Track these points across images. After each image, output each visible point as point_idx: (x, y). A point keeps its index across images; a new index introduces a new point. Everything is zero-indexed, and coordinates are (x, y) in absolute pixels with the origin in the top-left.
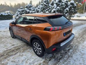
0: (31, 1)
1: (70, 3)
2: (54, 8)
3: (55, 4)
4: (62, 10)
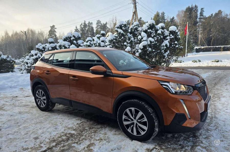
0: (53, 26)
1: (170, 31)
2: (143, 41)
3: (142, 32)
4: (158, 45)
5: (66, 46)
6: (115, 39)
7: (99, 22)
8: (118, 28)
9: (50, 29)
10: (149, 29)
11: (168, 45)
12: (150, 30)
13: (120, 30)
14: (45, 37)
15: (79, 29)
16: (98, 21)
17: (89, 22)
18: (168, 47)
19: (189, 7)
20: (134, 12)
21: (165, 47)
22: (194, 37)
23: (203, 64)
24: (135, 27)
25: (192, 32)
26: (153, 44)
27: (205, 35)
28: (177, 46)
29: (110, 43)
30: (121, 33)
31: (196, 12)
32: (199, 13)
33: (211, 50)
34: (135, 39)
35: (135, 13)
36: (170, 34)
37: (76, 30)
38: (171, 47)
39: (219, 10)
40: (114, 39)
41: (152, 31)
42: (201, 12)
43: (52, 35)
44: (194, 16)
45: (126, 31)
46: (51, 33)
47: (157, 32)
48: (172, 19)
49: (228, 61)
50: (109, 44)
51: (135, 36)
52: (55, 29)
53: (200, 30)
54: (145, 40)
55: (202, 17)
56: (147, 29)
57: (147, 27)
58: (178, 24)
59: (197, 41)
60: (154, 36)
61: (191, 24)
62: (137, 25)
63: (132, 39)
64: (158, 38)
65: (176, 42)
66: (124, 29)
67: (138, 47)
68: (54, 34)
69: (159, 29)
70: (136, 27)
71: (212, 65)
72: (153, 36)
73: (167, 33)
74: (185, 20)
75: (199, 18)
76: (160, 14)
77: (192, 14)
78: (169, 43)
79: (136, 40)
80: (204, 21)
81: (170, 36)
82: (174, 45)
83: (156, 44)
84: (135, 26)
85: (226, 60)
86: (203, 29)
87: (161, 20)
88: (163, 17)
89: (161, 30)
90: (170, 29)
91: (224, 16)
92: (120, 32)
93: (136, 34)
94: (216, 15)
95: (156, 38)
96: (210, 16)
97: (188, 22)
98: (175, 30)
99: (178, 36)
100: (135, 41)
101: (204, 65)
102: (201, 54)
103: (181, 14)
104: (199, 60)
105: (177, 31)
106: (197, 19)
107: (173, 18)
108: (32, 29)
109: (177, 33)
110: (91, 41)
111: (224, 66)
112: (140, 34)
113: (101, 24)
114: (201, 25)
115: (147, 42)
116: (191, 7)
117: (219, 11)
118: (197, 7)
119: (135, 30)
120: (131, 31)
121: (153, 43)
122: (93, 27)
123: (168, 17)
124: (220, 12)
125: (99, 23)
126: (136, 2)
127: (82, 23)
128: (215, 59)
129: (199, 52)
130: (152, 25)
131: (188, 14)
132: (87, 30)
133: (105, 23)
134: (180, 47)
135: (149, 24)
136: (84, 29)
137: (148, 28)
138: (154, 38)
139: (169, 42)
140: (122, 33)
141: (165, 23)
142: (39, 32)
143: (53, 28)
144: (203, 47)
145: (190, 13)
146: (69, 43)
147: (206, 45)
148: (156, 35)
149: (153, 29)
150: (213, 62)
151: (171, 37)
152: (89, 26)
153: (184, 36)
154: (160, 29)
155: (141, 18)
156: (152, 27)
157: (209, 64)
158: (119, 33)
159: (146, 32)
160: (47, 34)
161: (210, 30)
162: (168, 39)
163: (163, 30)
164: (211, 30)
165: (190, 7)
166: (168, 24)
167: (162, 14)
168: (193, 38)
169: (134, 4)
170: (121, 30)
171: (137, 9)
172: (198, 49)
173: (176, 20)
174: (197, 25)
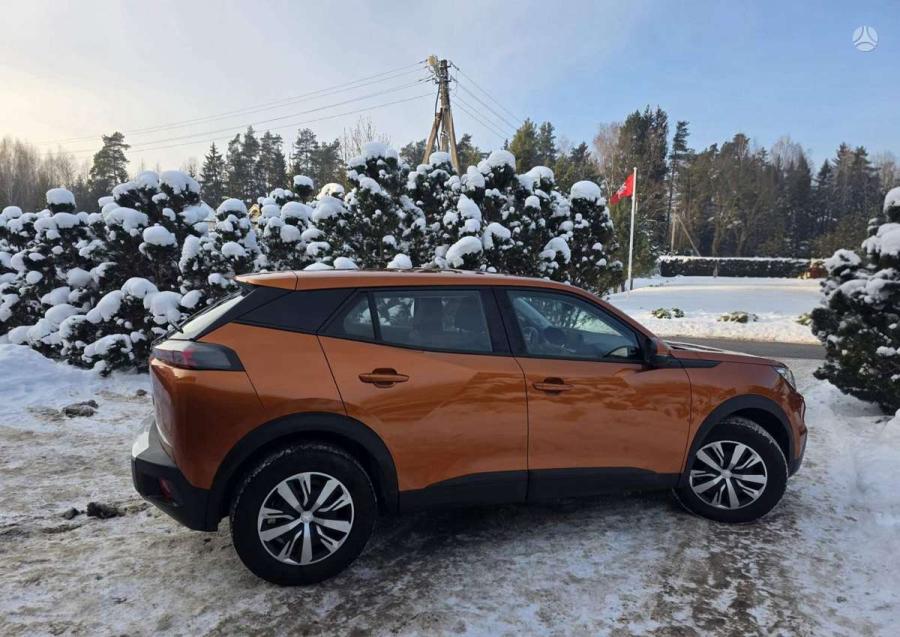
0: (116, 138)
1: (574, 201)
2: (465, 234)
3: (463, 195)
4: (526, 256)
5: (126, 227)
6: (347, 217)
7: (306, 138)
8: (360, 169)
9: (100, 145)
10: (489, 185)
11: (567, 254)
12: (496, 191)
13: (366, 181)
14: (76, 178)
15: (224, 158)
16: (306, 132)
17: (268, 134)
18: (567, 262)
19: (638, 113)
20: (439, 111)
21: (555, 264)
22: (653, 218)
23: (692, 327)
24: (434, 174)
25: (646, 202)
26: (508, 250)
27: (692, 216)
28: (602, 262)
29: (323, 232)
30: (373, 192)
31: (661, 135)
32: (670, 139)
33: (713, 269)
34: (430, 221)
35: (443, 117)
36: (573, 211)
37: (212, 158)
38: (578, 266)
39: (737, 133)
40: (340, 214)
41: (502, 197)
42: (678, 136)
43: (109, 172)
44: (656, 147)
45: (396, 185)
46: (105, 164)
47: (524, 203)
48: (577, 151)
49: (778, 319)
50: (316, 236)
51: (433, 207)
52: (123, 150)
53: (674, 196)
54: (473, 230)
55: (680, 152)
56: (482, 184)
57: (485, 176)
58: (602, 171)
59: (663, 236)
60: (511, 217)
61: (645, 173)
62: (443, 164)
63: (421, 222)
64: (527, 225)
65: (598, 246)
66: (387, 176)
67: (444, 257)
68: (118, 169)
69: (530, 187)
70: (439, 174)
71: (726, 335)
72: (505, 215)
73: (562, 204)
74: (624, 159)
75: (672, 157)
76: (538, 131)
77: (646, 140)
78: (570, 247)
79: (435, 226)
80: (688, 166)
81: (573, 218)
82: (592, 258)
83: (516, 251)
84: (435, 167)
85: (772, 316)
86: (684, 194)
87: (540, 150)
88: (547, 142)
89: (538, 192)
90: (576, 190)
91: (754, 156)
92: (368, 191)
93: (440, 202)
94: (729, 148)
95: (519, 226)
96: (709, 150)
97: (635, 169)
98: (593, 199)
99: (605, 220)
100: (431, 232)
101: (698, 330)
102: (681, 285)
103: (611, 135)
104: (677, 311)
105: (602, 201)
106: (666, 159)
107: (583, 148)
108: (23, 141)
109: (602, 208)
110: (240, 215)
111: (768, 339)
112: (453, 204)
113: (316, 147)
114: (679, 181)
115: (483, 241)
116: (646, 117)
117: (738, 136)
118: (666, 117)
119: (436, 184)
120: (417, 186)
121: (505, 247)
122: (282, 152)
123: (565, 143)
124: (741, 140)
125: (307, 140)
126: (446, 78)
127: (238, 135)
128: (733, 311)
129: (674, 275)
130: (502, 170)
131: (635, 137)
132: (259, 162)
133: (332, 143)
134: (614, 264)
135: (493, 166)
136: (243, 157)
137: (486, 181)
138: (512, 224)
139: (569, 242)
140: (376, 194)
141: (555, 162)
142: (50, 154)
143: (115, 145)
144: (685, 259)
145: (642, 137)
146: (144, 217)
147: (698, 253)
148: (518, 213)
149: (510, 188)
150: (726, 319)
151: (579, 223)
152: (266, 148)
153: (621, 213)
154: (535, 187)
155: (467, 138)
156: (502, 178)
157: (714, 328)
158: (362, 190)
159: (476, 195)
160: (87, 164)
161: (708, 198)
162: (565, 232)
163: (549, 194)
164: (713, 200)
165: (642, 115)
166: (566, 168)
167: (543, 129)
168: (653, 223)
169: (439, 83)
170: (371, 179)
171: (451, 103)
172: (668, 265)
173: (592, 155)
174: (666, 178)
